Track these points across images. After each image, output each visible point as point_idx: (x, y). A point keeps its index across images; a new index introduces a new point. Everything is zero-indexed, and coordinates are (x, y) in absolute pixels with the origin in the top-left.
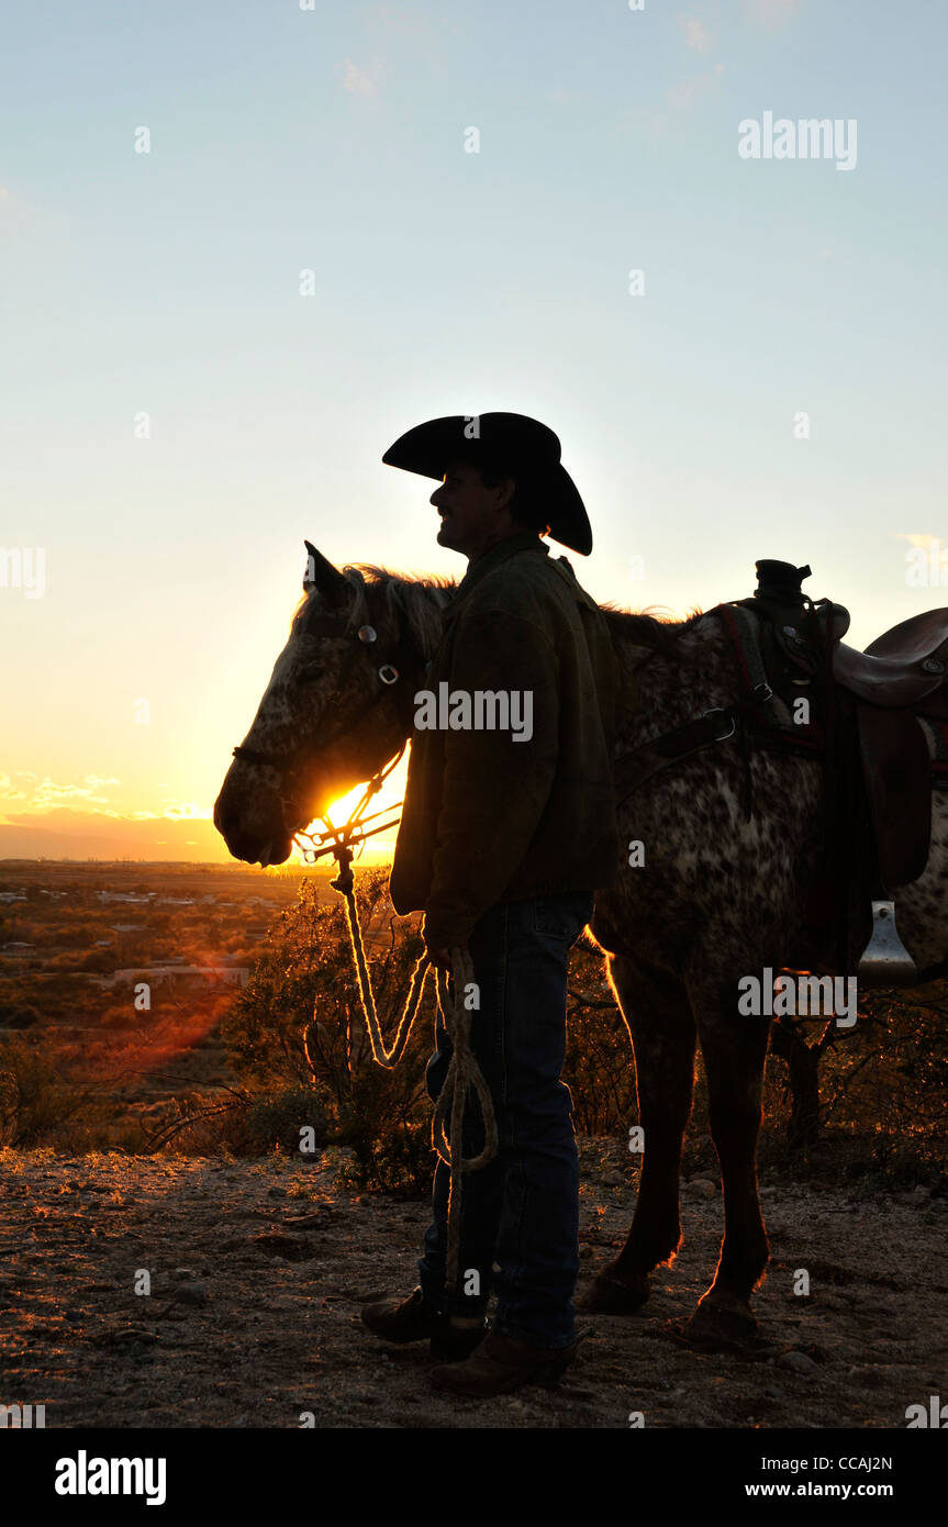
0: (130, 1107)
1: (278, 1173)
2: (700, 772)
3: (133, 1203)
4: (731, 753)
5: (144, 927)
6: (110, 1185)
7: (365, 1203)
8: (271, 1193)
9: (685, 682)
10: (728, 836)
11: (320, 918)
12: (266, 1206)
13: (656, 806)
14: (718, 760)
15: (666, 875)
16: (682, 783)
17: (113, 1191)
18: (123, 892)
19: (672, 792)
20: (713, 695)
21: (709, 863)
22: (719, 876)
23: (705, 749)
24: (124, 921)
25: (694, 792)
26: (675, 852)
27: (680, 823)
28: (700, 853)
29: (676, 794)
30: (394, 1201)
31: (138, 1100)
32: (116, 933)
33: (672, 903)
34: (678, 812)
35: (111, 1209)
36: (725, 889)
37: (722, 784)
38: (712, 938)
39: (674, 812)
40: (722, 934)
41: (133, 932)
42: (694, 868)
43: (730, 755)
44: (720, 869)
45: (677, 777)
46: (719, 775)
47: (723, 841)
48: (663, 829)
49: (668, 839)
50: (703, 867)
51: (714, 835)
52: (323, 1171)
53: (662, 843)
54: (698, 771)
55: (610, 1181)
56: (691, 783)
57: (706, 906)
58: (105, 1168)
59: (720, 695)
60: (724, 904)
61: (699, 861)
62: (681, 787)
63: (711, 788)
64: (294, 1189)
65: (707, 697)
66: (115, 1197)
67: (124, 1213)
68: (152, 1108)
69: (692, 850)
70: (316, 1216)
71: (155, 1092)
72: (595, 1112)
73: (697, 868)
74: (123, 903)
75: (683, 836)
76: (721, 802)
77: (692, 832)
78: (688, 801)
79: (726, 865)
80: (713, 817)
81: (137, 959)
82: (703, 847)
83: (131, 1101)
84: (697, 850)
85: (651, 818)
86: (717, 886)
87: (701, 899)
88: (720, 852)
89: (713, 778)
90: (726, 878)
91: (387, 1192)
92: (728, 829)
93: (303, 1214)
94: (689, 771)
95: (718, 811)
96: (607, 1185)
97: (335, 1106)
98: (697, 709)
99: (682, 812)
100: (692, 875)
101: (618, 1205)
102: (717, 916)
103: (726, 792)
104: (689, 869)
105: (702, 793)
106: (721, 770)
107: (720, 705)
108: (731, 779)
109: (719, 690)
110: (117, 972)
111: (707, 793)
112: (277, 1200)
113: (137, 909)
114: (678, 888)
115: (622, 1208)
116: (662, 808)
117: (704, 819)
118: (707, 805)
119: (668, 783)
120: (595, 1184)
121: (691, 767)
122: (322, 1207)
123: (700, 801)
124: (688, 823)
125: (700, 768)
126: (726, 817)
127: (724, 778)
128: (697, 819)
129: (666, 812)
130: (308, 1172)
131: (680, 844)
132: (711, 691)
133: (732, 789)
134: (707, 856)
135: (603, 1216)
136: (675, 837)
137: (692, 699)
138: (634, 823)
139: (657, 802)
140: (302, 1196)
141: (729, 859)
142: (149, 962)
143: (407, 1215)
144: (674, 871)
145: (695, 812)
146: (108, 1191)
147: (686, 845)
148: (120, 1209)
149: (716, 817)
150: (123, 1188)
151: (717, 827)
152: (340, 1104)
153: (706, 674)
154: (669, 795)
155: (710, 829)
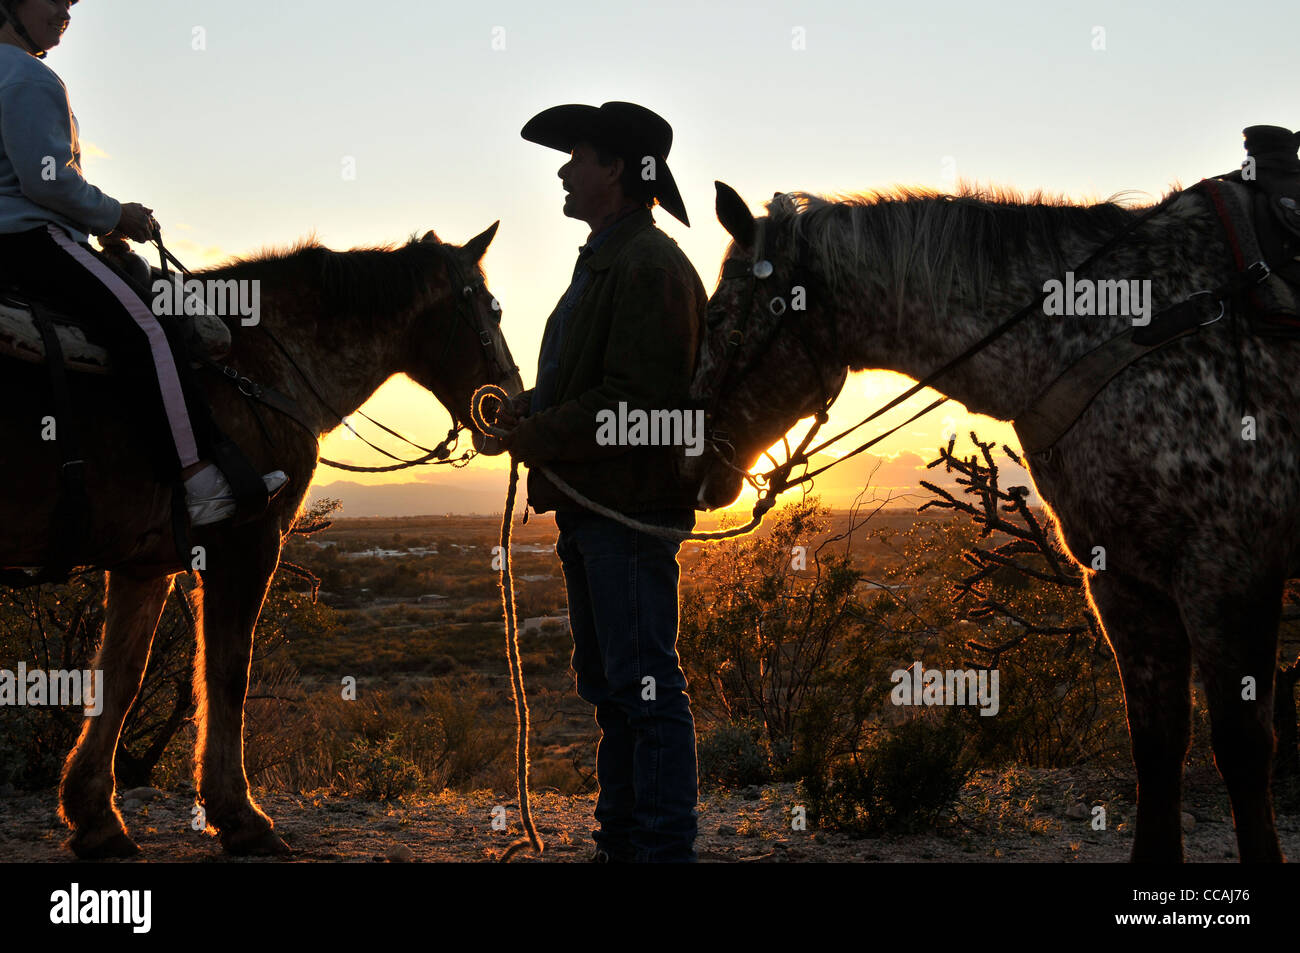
0: (546, 749)
1: (722, 811)
2: (1179, 361)
3: (581, 843)
4: (1218, 340)
5: (551, 576)
6: (555, 826)
7: (820, 841)
8: (721, 832)
9: (1157, 264)
10: (1217, 432)
11: (742, 554)
12: (718, 846)
13: (1128, 401)
14: (1203, 349)
15: (1143, 478)
16: (1159, 374)
17: (561, 832)
18: (527, 543)
19: (1147, 385)
20: (1193, 276)
21: (1195, 464)
22: (1208, 478)
23: (1185, 336)
24: (531, 571)
25: (1174, 386)
26: (1154, 453)
27: (1158, 420)
28: (1183, 453)
29: (1152, 387)
30: (850, 839)
31: (553, 743)
32: (524, 583)
33: (1152, 508)
34: (1155, 407)
35: (561, 849)
36: (1216, 491)
37: (1207, 375)
38: (1204, 546)
39: (1150, 408)
40: (1215, 541)
41: (540, 581)
42: (1177, 470)
43: (1216, 342)
44: (1210, 469)
45: (1153, 368)
46: (1203, 364)
47: (1211, 437)
48: (1138, 427)
49: (1144, 438)
50: (1188, 469)
51: (1199, 431)
52: (768, 808)
53: (1136, 442)
54: (1178, 361)
55: (1076, 814)
56: (1171, 375)
57: (1195, 511)
58: (547, 808)
59: (1203, 275)
60: (1215, 508)
61: (1184, 461)
62: (1157, 379)
63: (1194, 381)
64: (744, 827)
65: (1187, 278)
66: (563, 838)
67: (574, 854)
68: (566, 750)
69: (1174, 448)
70: (774, 856)
71: (567, 735)
72: (1037, 744)
73: (1182, 471)
74: (529, 554)
75: (1162, 435)
76: (1206, 395)
77: (1173, 430)
78: (1167, 395)
79: (1215, 464)
80: (1197, 412)
81: (544, 607)
82: (1186, 446)
83: (546, 744)
84: (1179, 450)
85: (1122, 414)
86: (1206, 488)
87: (1187, 504)
88: (1208, 451)
89: (1196, 369)
90: (1216, 479)
91: (843, 829)
92: (1216, 424)
93: (758, 853)
94: (1168, 361)
95: (1203, 405)
96: (1072, 819)
97: (768, 742)
98: (1175, 291)
99: (1160, 408)
100: (1176, 478)
101: (1090, 840)
102: (1208, 521)
103: (1212, 383)
104: (1171, 471)
105: (1183, 385)
106: (1206, 360)
107: (1203, 286)
108: (1218, 368)
109: (1202, 269)
110: (526, 620)
111: (1189, 385)
112: (727, 838)
113: (542, 559)
114: (1158, 493)
115: (1096, 843)
116: (1136, 403)
117: (1186, 414)
118: (1190, 399)
119: (1143, 374)
120: (1059, 818)
121: (1169, 356)
122: (777, 845)
123: (1181, 395)
124: (1168, 420)
125: (1181, 358)
126: (1212, 413)
127: (1209, 368)
128: (1179, 415)
129: (1140, 408)
130: (753, 810)
131: (1159, 443)
132: (1190, 271)
133: (1219, 380)
134: (1193, 455)
135: (1076, 852)
136: (1153, 435)
137: (1167, 280)
138: (1104, 420)
139: (1130, 395)
140: (752, 834)
141: (1219, 458)
142: (557, 610)
143: (866, 852)
144: (1152, 474)
145: (1176, 407)
146: (555, 832)
147: (1166, 444)
148: (570, 850)
149: (1201, 412)
150: (569, 828)
151: (1203, 423)
152: (772, 740)
153: (1184, 252)
154: (1144, 388)
155: (1194, 425)
